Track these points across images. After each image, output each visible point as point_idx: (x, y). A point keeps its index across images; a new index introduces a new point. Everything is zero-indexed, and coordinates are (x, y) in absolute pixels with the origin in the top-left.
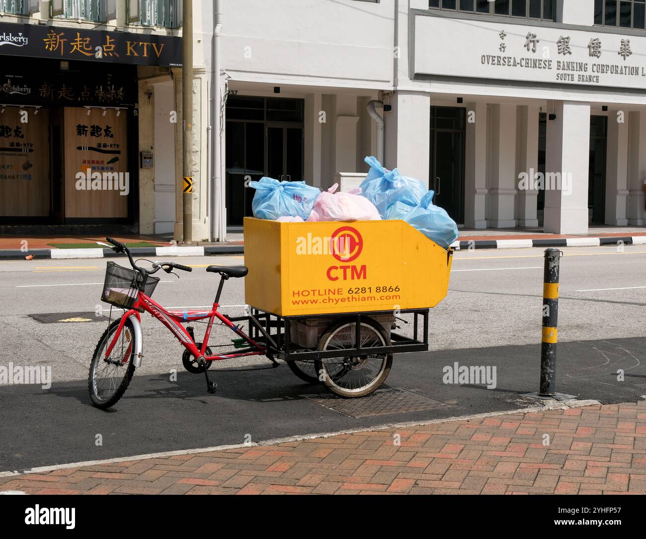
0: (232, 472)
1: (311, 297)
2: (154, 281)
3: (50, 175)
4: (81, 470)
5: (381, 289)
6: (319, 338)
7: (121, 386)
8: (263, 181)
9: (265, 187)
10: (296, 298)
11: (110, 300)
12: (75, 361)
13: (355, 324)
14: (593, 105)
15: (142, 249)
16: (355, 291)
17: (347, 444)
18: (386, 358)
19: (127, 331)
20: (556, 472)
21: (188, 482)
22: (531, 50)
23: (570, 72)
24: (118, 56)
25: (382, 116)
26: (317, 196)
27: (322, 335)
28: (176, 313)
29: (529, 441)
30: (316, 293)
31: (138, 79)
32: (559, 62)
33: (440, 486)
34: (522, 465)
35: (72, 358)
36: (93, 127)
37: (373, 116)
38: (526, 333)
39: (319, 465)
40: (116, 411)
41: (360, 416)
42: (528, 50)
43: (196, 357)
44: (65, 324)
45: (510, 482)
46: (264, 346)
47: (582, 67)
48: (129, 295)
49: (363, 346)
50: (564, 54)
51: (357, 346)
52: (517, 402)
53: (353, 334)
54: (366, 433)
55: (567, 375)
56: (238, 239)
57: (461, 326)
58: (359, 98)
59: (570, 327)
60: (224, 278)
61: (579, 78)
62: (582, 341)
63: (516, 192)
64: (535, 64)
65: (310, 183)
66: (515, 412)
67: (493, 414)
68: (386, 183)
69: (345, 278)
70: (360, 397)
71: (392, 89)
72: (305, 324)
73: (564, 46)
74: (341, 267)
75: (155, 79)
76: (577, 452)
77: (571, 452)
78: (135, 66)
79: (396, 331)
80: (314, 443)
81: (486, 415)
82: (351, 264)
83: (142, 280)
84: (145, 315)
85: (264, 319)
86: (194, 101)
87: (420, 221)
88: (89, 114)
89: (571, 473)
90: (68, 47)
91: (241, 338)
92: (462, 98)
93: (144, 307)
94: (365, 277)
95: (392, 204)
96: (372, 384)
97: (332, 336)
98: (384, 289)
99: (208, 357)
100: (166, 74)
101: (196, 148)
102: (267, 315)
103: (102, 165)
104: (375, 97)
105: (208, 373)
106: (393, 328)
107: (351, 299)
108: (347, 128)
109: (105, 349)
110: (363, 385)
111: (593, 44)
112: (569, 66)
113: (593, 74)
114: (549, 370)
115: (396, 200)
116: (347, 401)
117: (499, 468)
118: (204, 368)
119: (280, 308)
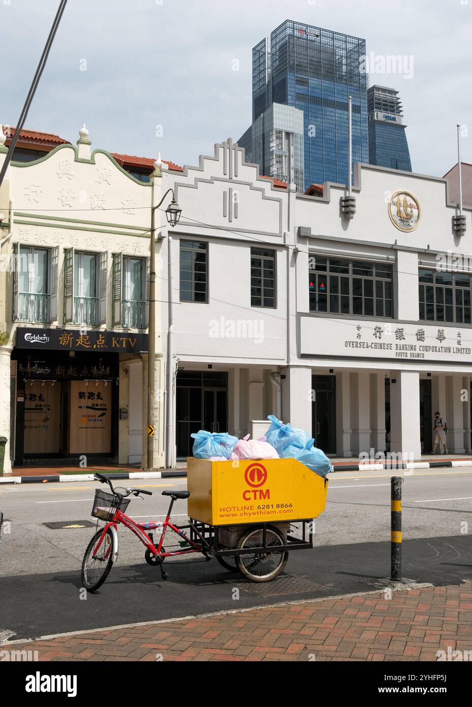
0: (178, 639)
1: (232, 512)
2: (127, 501)
3: (60, 425)
4: (74, 637)
5: (280, 506)
6: (238, 540)
7: (103, 576)
8: (200, 434)
9: (201, 437)
10: (223, 513)
11: (97, 515)
12: (73, 557)
13: (262, 530)
14: (421, 373)
15: (120, 474)
16: (262, 507)
17: (257, 617)
18: (284, 554)
19: (108, 537)
20: (404, 639)
21: (146, 647)
22: (378, 337)
23: (405, 351)
24: (106, 347)
25: (279, 382)
26: (236, 442)
27: (240, 538)
28: (141, 524)
29: (384, 614)
30: (236, 509)
31: (119, 361)
32: (397, 345)
33: (323, 650)
34: (380, 633)
35: (71, 554)
36: (89, 393)
37: (274, 382)
38: (380, 533)
39: (238, 633)
40: (99, 593)
41: (267, 596)
42: (376, 337)
43: (154, 554)
44: (66, 530)
45: (372, 647)
46: (200, 546)
47: (412, 348)
48: (110, 512)
49: (268, 546)
50: (400, 339)
51: (263, 545)
52: (376, 584)
53: (261, 537)
54: (271, 609)
55: (410, 564)
56: (183, 466)
57: (335, 528)
58: (264, 370)
59: (411, 528)
60: (173, 499)
61: (411, 355)
62: (419, 539)
63: (371, 431)
64: (381, 346)
65: (232, 434)
66: (374, 592)
67: (359, 594)
68: (282, 433)
69: (255, 498)
70: (266, 582)
71: (286, 364)
72: (228, 530)
73: (400, 334)
74: (253, 491)
75: (130, 361)
76: (418, 623)
77: (414, 623)
78: (118, 353)
79: (291, 534)
80: (235, 616)
81: (354, 595)
82: (259, 489)
83: (119, 501)
84: (120, 526)
85: (201, 527)
86: (155, 376)
87: (305, 459)
88: (87, 385)
89: (414, 640)
90: (75, 342)
91: (184, 540)
92: (333, 370)
93: (120, 520)
94: (269, 498)
95: (287, 447)
96: (274, 572)
97: (247, 539)
98: (282, 506)
99: (163, 554)
100: (138, 358)
101: (156, 406)
102: (203, 524)
103: (95, 418)
104: (275, 370)
105: (162, 565)
106: (289, 532)
107: (259, 513)
108: (256, 392)
109: (93, 549)
110: (268, 573)
111: (419, 333)
112: (404, 347)
113: (420, 352)
114: (397, 562)
115: (289, 444)
116: (257, 584)
117: (363, 636)
118: (160, 561)
119: (211, 520)
